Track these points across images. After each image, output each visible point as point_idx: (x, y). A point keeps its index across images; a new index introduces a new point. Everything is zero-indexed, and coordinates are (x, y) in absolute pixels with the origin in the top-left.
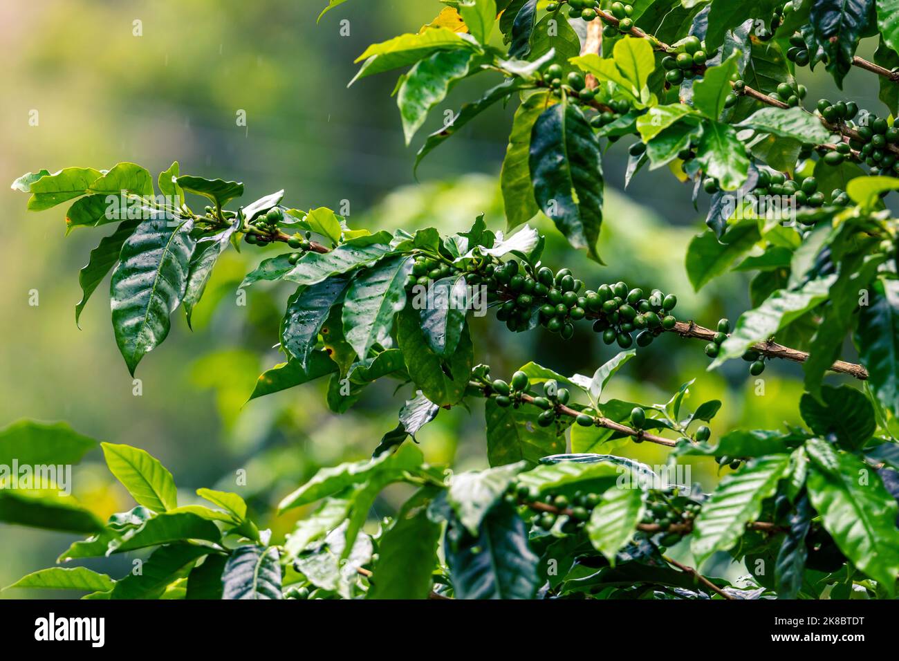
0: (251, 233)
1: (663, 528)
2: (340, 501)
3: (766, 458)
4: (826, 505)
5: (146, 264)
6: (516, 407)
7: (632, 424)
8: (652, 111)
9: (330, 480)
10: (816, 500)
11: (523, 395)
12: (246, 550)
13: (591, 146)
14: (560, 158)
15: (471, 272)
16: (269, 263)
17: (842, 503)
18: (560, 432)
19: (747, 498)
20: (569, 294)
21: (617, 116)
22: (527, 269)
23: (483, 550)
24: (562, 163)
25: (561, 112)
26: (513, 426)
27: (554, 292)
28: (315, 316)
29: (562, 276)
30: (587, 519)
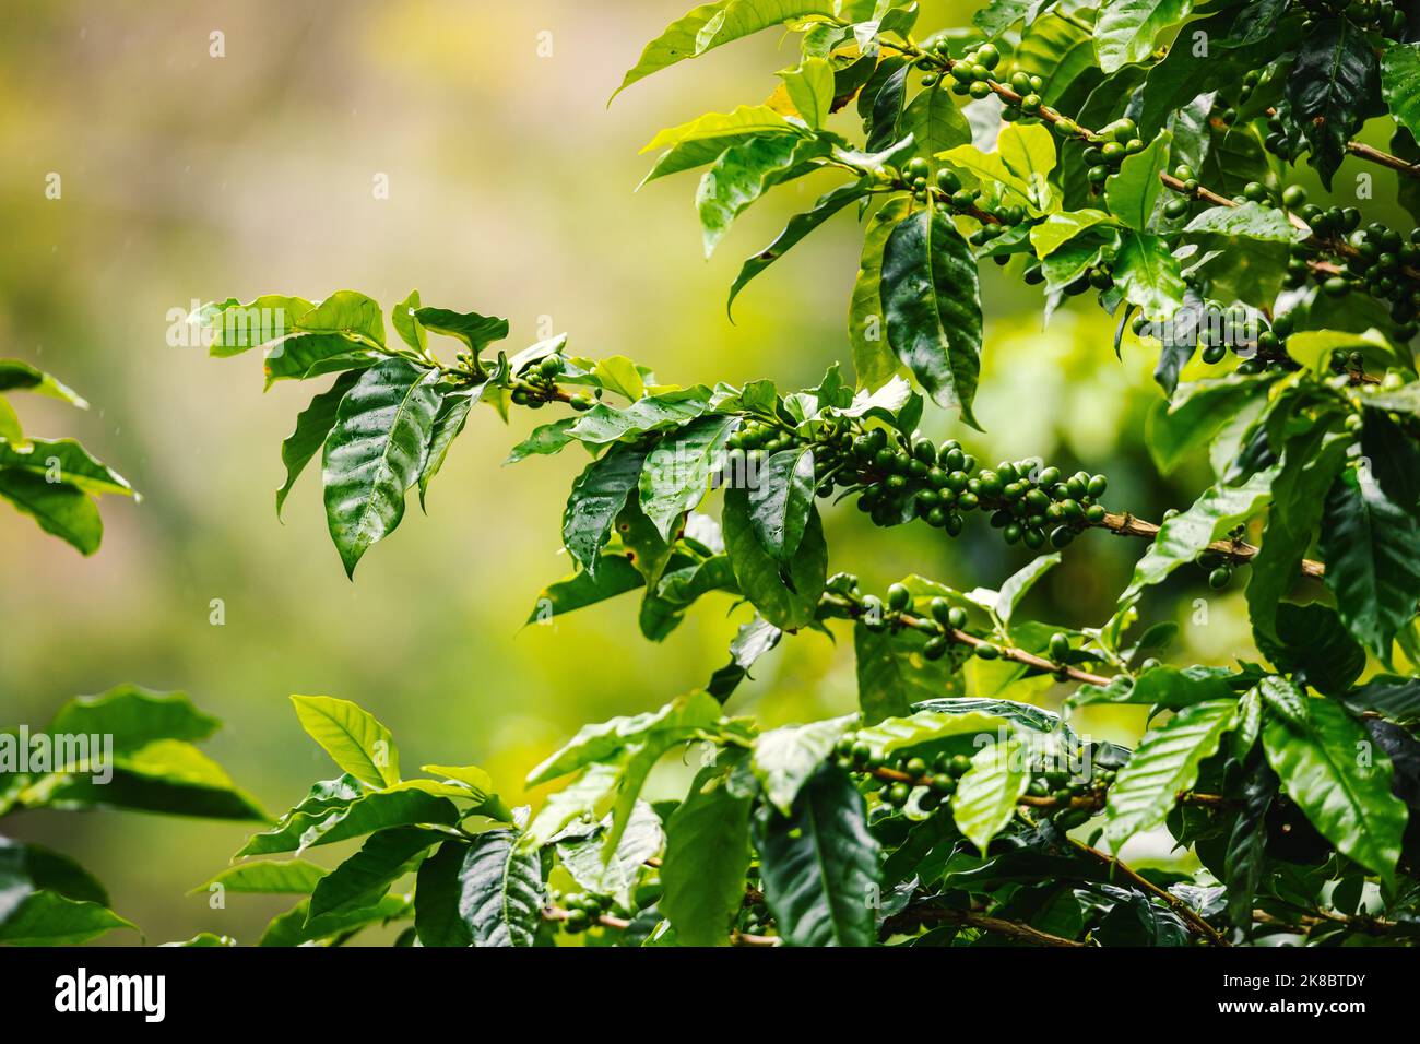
0: (519, 389)
1: (1063, 802)
2: (607, 768)
3: (1203, 705)
4: (1289, 768)
5: (372, 427)
6: (894, 632)
7: (1052, 657)
8: (1052, 219)
9: (593, 741)
10: (1276, 760)
11: (903, 616)
12: (493, 837)
13: (966, 267)
14: (923, 285)
15: (821, 443)
16: (544, 431)
17: (1312, 764)
18: (957, 667)
19: (1179, 761)
20: (957, 475)
21: (1006, 228)
22: (900, 440)
23: (805, 833)
24: (925, 292)
25: (925, 222)
26: (893, 661)
27: (936, 471)
28: (607, 504)
29: (948, 450)
30: (952, 790)
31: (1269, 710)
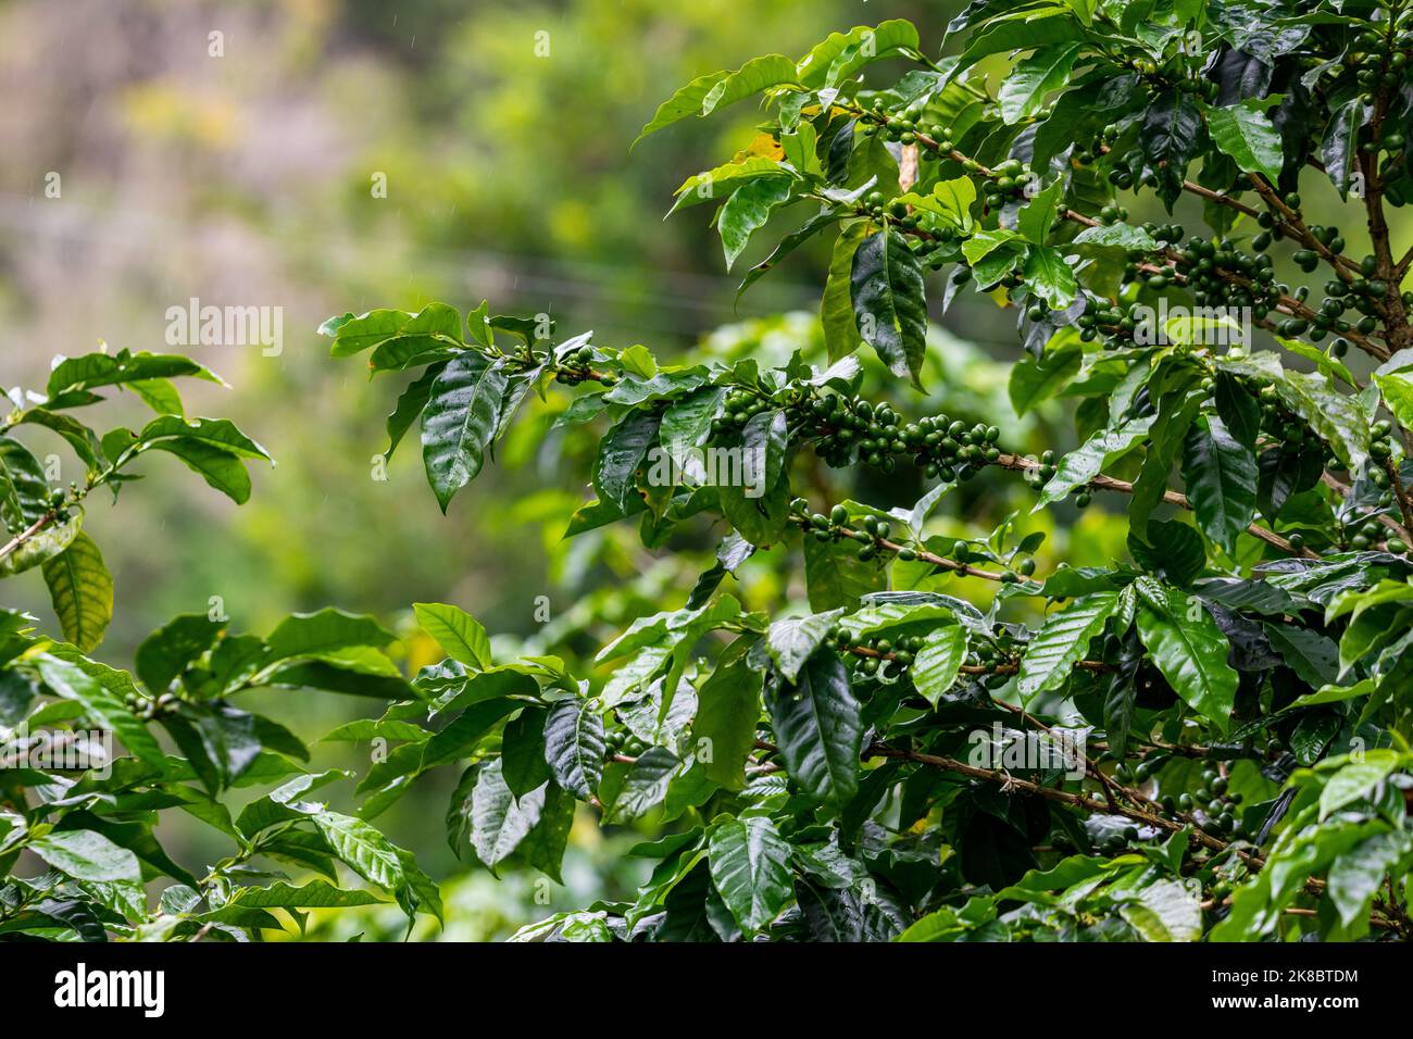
0: (562, 372)
1: (990, 670)
2: (656, 650)
3: (1094, 595)
4: (1155, 644)
5: (456, 401)
6: (836, 541)
7: (954, 559)
8: (977, 236)
9: (644, 630)
10: (1146, 638)
11: (842, 529)
12: (565, 703)
13: (914, 272)
14: (882, 286)
15: (791, 407)
16: (582, 403)
17: (1171, 642)
18: (881, 567)
19: (1074, 636)
20: (890, 428)
21: (940, 243)
22: (846, 403)
23: (805, 697)
24: (884, 291)
25: (883, 241)
26: (833, 562)
27: (874, 426)
28: (630, 455)
29: (882, 409)
30: (911, 663)
31: (1141, 601)
